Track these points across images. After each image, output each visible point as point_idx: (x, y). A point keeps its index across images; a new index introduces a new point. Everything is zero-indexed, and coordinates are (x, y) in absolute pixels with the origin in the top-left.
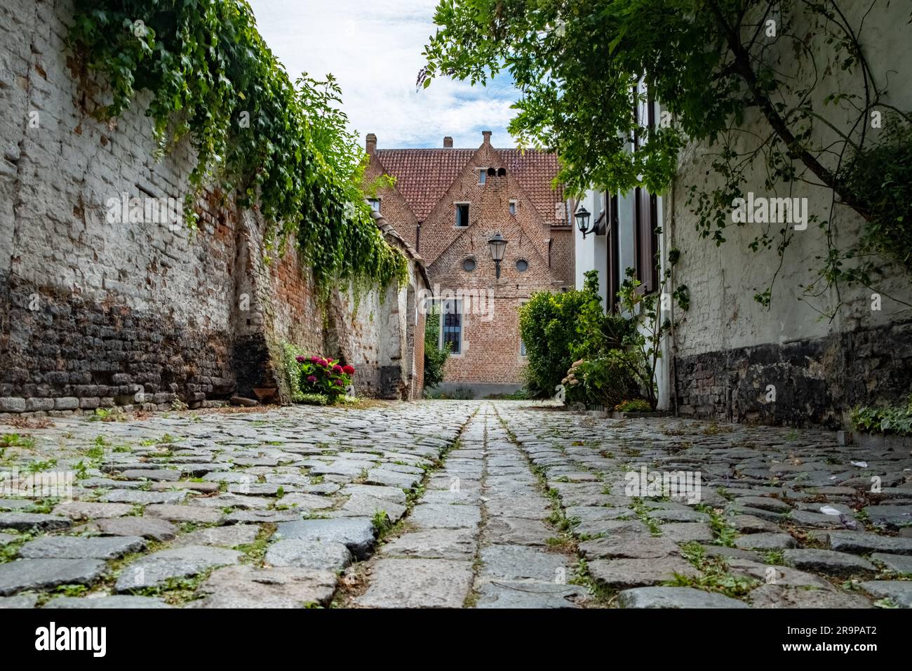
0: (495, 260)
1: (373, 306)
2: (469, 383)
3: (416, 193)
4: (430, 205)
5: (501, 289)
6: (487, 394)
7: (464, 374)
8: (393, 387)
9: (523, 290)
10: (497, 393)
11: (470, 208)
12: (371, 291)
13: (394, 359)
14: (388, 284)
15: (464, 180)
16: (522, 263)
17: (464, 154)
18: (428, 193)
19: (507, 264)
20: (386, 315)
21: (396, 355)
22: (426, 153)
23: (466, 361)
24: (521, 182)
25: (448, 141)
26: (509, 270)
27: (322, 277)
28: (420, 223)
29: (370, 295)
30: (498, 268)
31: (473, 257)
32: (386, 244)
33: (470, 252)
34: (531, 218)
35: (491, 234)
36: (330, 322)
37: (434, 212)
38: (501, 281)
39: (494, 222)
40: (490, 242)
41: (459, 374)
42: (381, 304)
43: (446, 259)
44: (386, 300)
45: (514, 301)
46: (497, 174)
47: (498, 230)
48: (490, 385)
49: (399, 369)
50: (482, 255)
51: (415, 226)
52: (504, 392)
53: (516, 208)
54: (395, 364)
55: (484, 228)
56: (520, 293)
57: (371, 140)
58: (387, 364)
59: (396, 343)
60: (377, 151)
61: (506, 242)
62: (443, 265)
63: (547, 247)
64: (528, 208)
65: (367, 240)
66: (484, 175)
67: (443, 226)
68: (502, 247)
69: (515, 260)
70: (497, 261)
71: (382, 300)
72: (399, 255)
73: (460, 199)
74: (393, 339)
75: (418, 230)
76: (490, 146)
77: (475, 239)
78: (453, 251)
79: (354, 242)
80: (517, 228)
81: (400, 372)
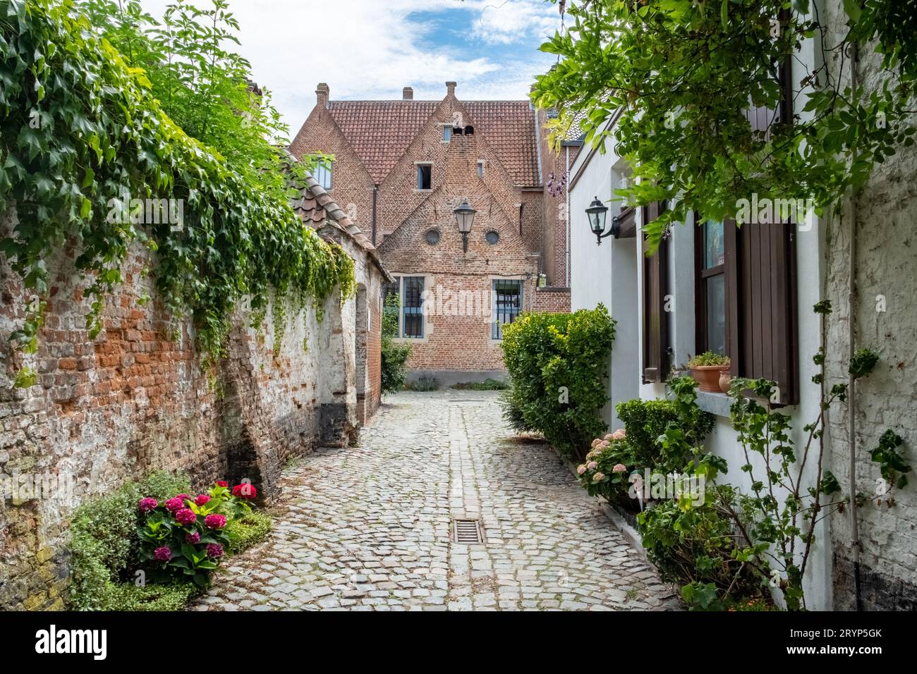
0: (462, 232)
1: (306, 329)
2: (434, 371)
3: (373, 150)
4: (389, 164)
5: (469, 265)
6: (454, 383)
7: (428, 361)
8: (336, 431)
9: (494, 266)
10: (465, 382)
11: (433, 169)
12: (303, 310)
13: (337, 394)
14: (327, 294)
15: (427, 137)
16: (492, 236)
17: (425, 106)
18: (386, 150)
19: (476, 236)
20: (325, 336)
21: (340, 389)
22: (383, 105)
23: (430, 346)
24: (487, 138)
25: (408, 92)
26: (477, 243)
27: (207, 326)
28: (376, 186)
29: (301, 315)
30: (465, 241)
31: (437, 228)
32: (321, 243)
33: (433, 222)
34: (501, 180)
35: (457, 202)
36: (229, 387)
37: (393, 173)
38: (468, 255)
39: (461, 188)
40: (456, 211)
41: (423, 361)
42: (319, 322)
43: (406, 230)
44: (326, 316)
45: (484, 278)
46: (463, 132)
47: (465, 197)
48: (457, 372)
49: (344, 407)
50: (447, 226)
51: (371, 189)
52: (473, 380)
53: (483, 169)
54: (338, 400)
55: (450, 195)
56: (490, 269)
57: (323, 90)
58: (328, 401)
59: (340, 372)
60: (330, 102)
61: (474, 212)
62: (403, 237)
63: (518, 212)
64: (497, 168)
65: (289, 249)
66: (449, 133)
67: (402, 188)
68: (470, 217)
69: (484, 231)
70: (465, 233)
71: (319, 318)
72: (342, 256)
73: (422, 158)
74: (336, 368)
75: (375, 193)
76: (455, 99)
77: (439, 208)
78: (414, 221)
79: (268, 255)
80: (488, 194)
81: (346, 411)
